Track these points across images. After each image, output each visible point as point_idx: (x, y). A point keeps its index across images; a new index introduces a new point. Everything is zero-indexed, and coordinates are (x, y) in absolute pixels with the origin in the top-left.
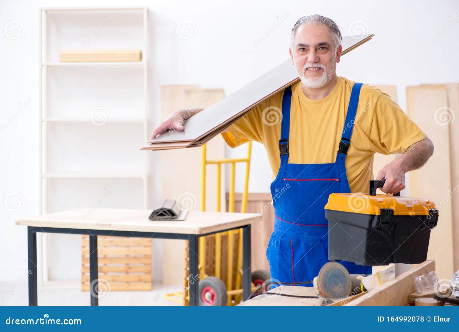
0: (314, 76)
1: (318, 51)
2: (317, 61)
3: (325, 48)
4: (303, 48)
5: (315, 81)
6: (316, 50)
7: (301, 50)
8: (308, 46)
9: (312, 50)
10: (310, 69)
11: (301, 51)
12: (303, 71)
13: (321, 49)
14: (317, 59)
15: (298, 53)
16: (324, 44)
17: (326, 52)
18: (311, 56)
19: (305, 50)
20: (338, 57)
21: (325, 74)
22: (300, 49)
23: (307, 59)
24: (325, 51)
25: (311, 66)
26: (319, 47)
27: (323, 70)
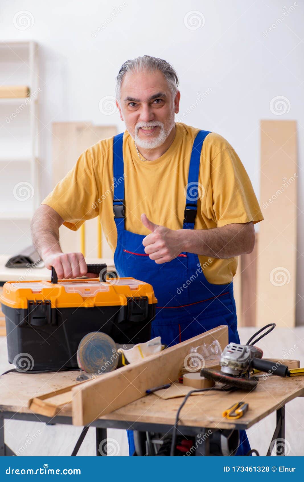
0: (149, 136)
1: (152, 105)
2: (152, 118)
3: (160, 101)
4: (134, 103)
5: (151, 142)
6: (150, 104)
7: (131, 105)
8: (139, 101)
9: (144, 106)
10: (144, 128)
11: (131, 107)
12: (136, 131)
13: (155, 102)
14: (153, 116)
15: (128, 109)
16: (159, 95)
17: (163, 106)
18: (143, 113)
19: (136, 105)
20: (176, 105)
21: (162, 132)
22: (129, 104)
23: (138, 116)
24: (160, 105)
25: (145, 125)
26: (153, 100)
27: (160, 127)
